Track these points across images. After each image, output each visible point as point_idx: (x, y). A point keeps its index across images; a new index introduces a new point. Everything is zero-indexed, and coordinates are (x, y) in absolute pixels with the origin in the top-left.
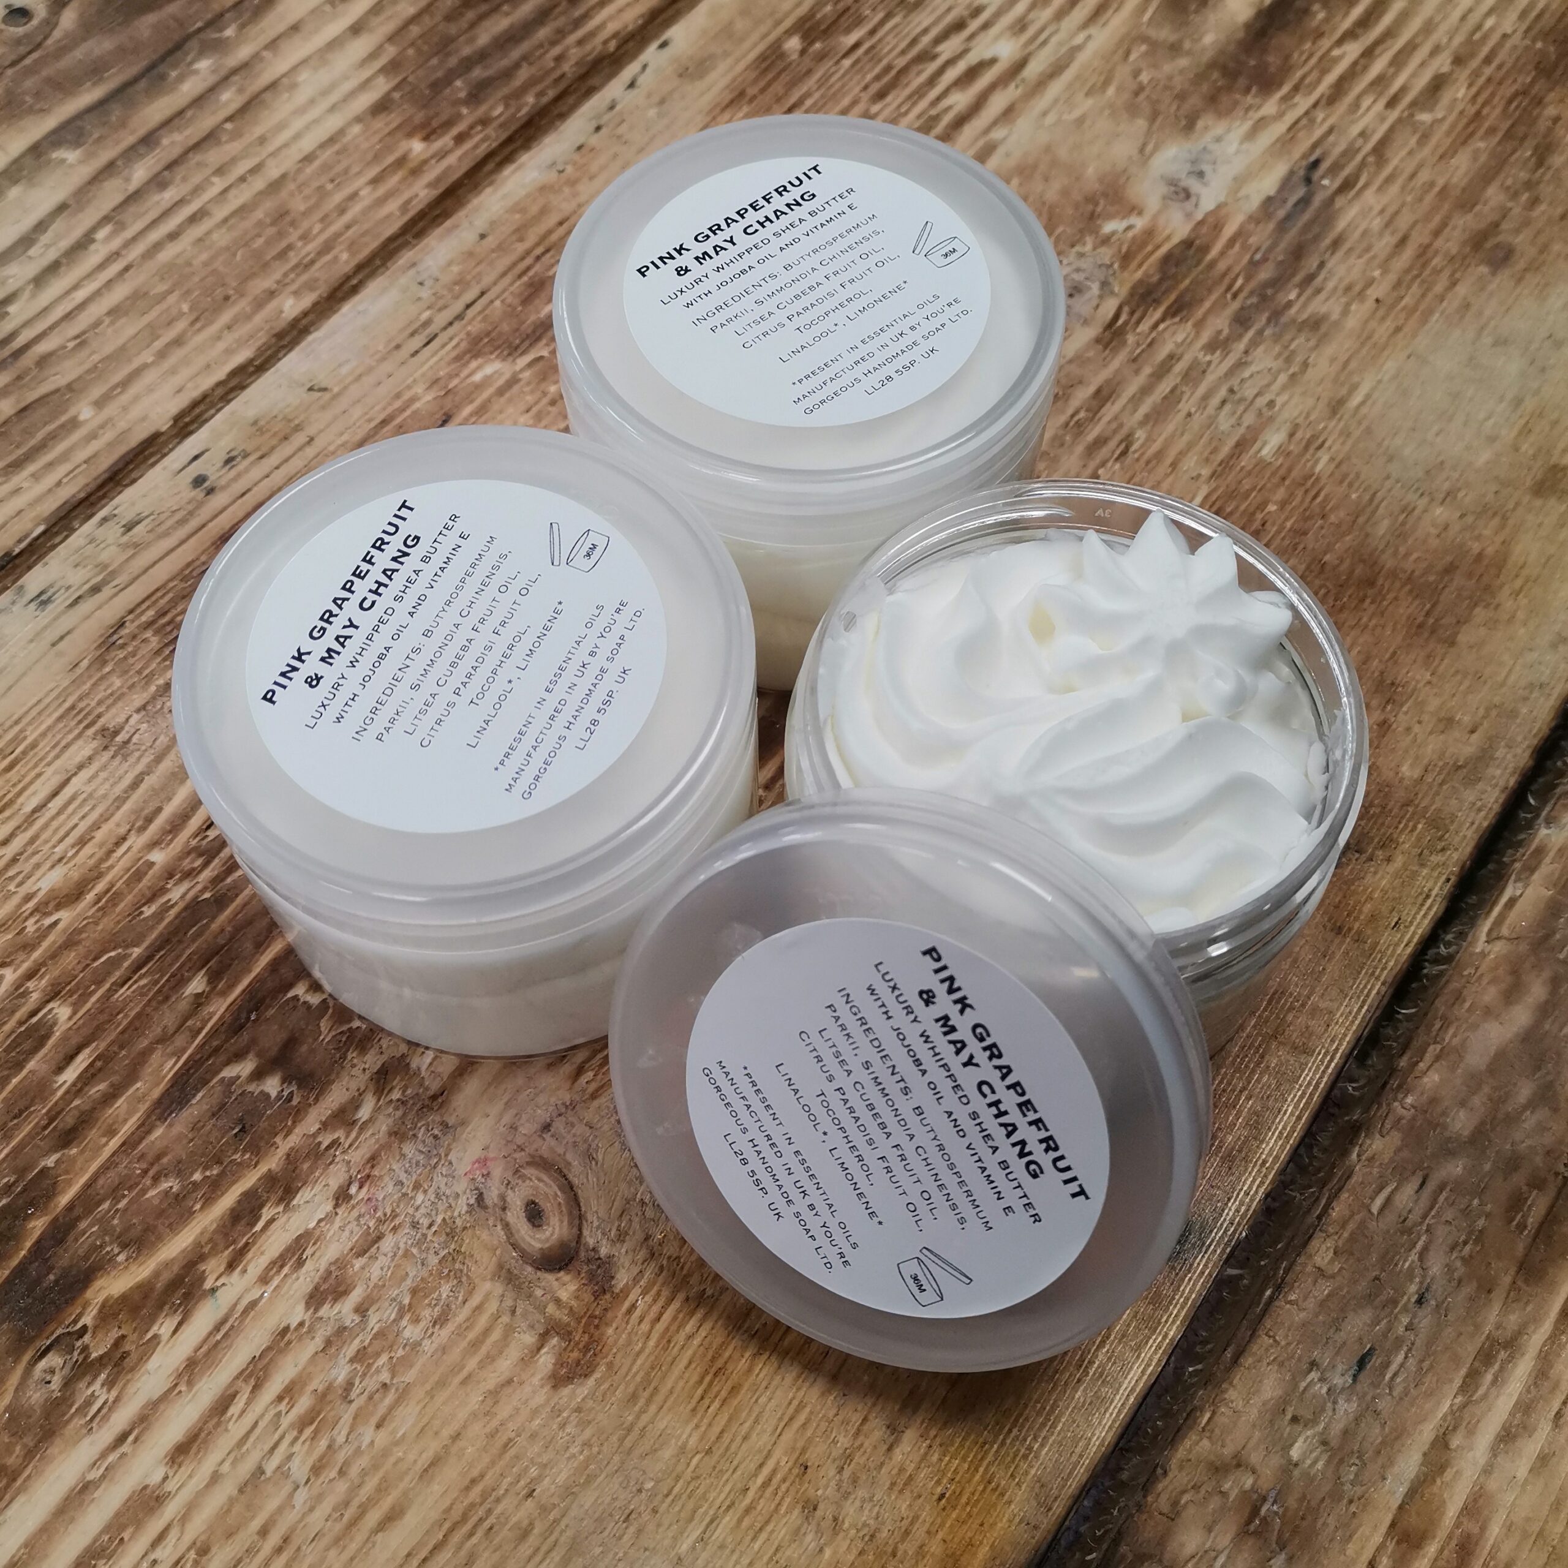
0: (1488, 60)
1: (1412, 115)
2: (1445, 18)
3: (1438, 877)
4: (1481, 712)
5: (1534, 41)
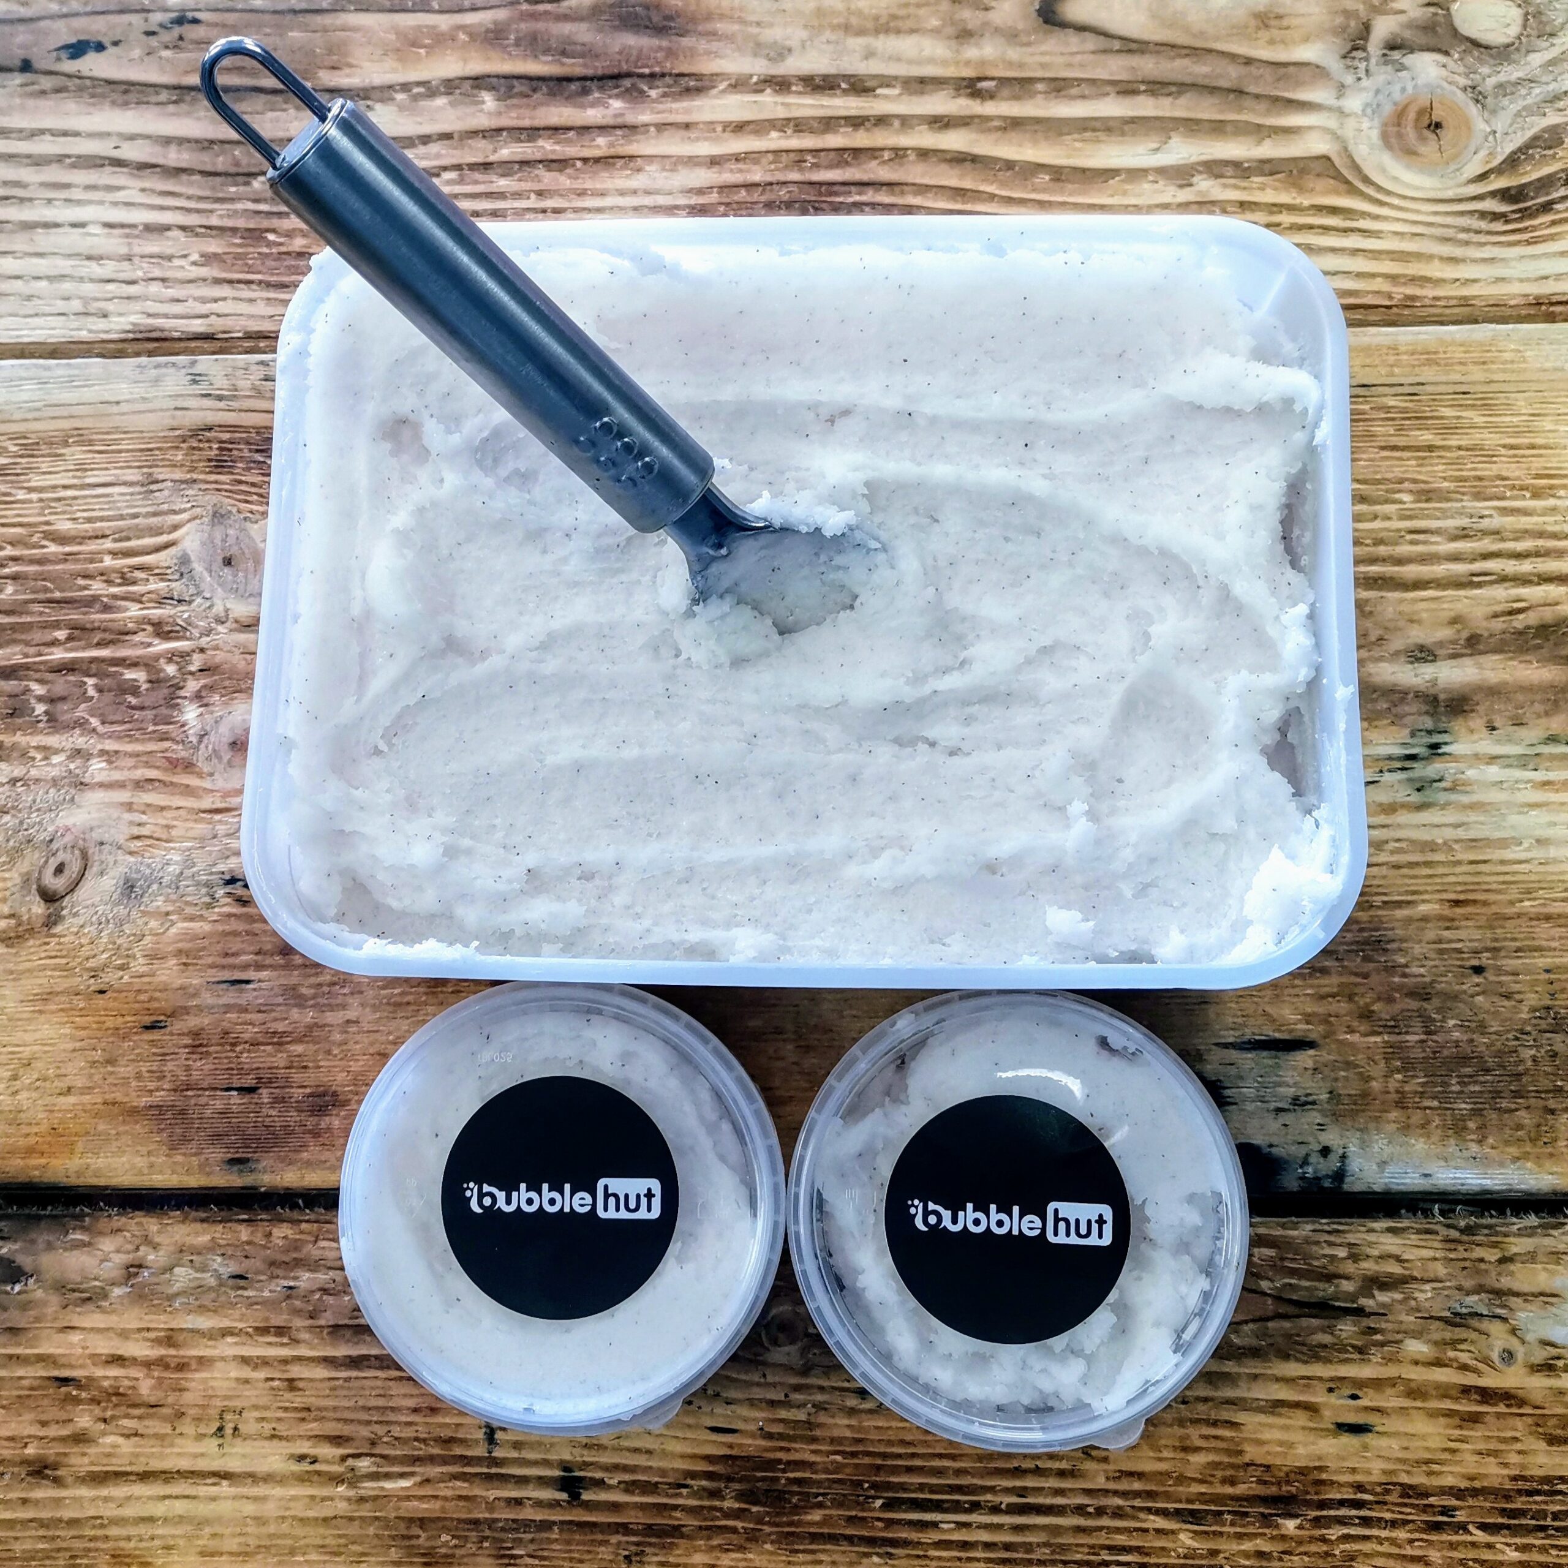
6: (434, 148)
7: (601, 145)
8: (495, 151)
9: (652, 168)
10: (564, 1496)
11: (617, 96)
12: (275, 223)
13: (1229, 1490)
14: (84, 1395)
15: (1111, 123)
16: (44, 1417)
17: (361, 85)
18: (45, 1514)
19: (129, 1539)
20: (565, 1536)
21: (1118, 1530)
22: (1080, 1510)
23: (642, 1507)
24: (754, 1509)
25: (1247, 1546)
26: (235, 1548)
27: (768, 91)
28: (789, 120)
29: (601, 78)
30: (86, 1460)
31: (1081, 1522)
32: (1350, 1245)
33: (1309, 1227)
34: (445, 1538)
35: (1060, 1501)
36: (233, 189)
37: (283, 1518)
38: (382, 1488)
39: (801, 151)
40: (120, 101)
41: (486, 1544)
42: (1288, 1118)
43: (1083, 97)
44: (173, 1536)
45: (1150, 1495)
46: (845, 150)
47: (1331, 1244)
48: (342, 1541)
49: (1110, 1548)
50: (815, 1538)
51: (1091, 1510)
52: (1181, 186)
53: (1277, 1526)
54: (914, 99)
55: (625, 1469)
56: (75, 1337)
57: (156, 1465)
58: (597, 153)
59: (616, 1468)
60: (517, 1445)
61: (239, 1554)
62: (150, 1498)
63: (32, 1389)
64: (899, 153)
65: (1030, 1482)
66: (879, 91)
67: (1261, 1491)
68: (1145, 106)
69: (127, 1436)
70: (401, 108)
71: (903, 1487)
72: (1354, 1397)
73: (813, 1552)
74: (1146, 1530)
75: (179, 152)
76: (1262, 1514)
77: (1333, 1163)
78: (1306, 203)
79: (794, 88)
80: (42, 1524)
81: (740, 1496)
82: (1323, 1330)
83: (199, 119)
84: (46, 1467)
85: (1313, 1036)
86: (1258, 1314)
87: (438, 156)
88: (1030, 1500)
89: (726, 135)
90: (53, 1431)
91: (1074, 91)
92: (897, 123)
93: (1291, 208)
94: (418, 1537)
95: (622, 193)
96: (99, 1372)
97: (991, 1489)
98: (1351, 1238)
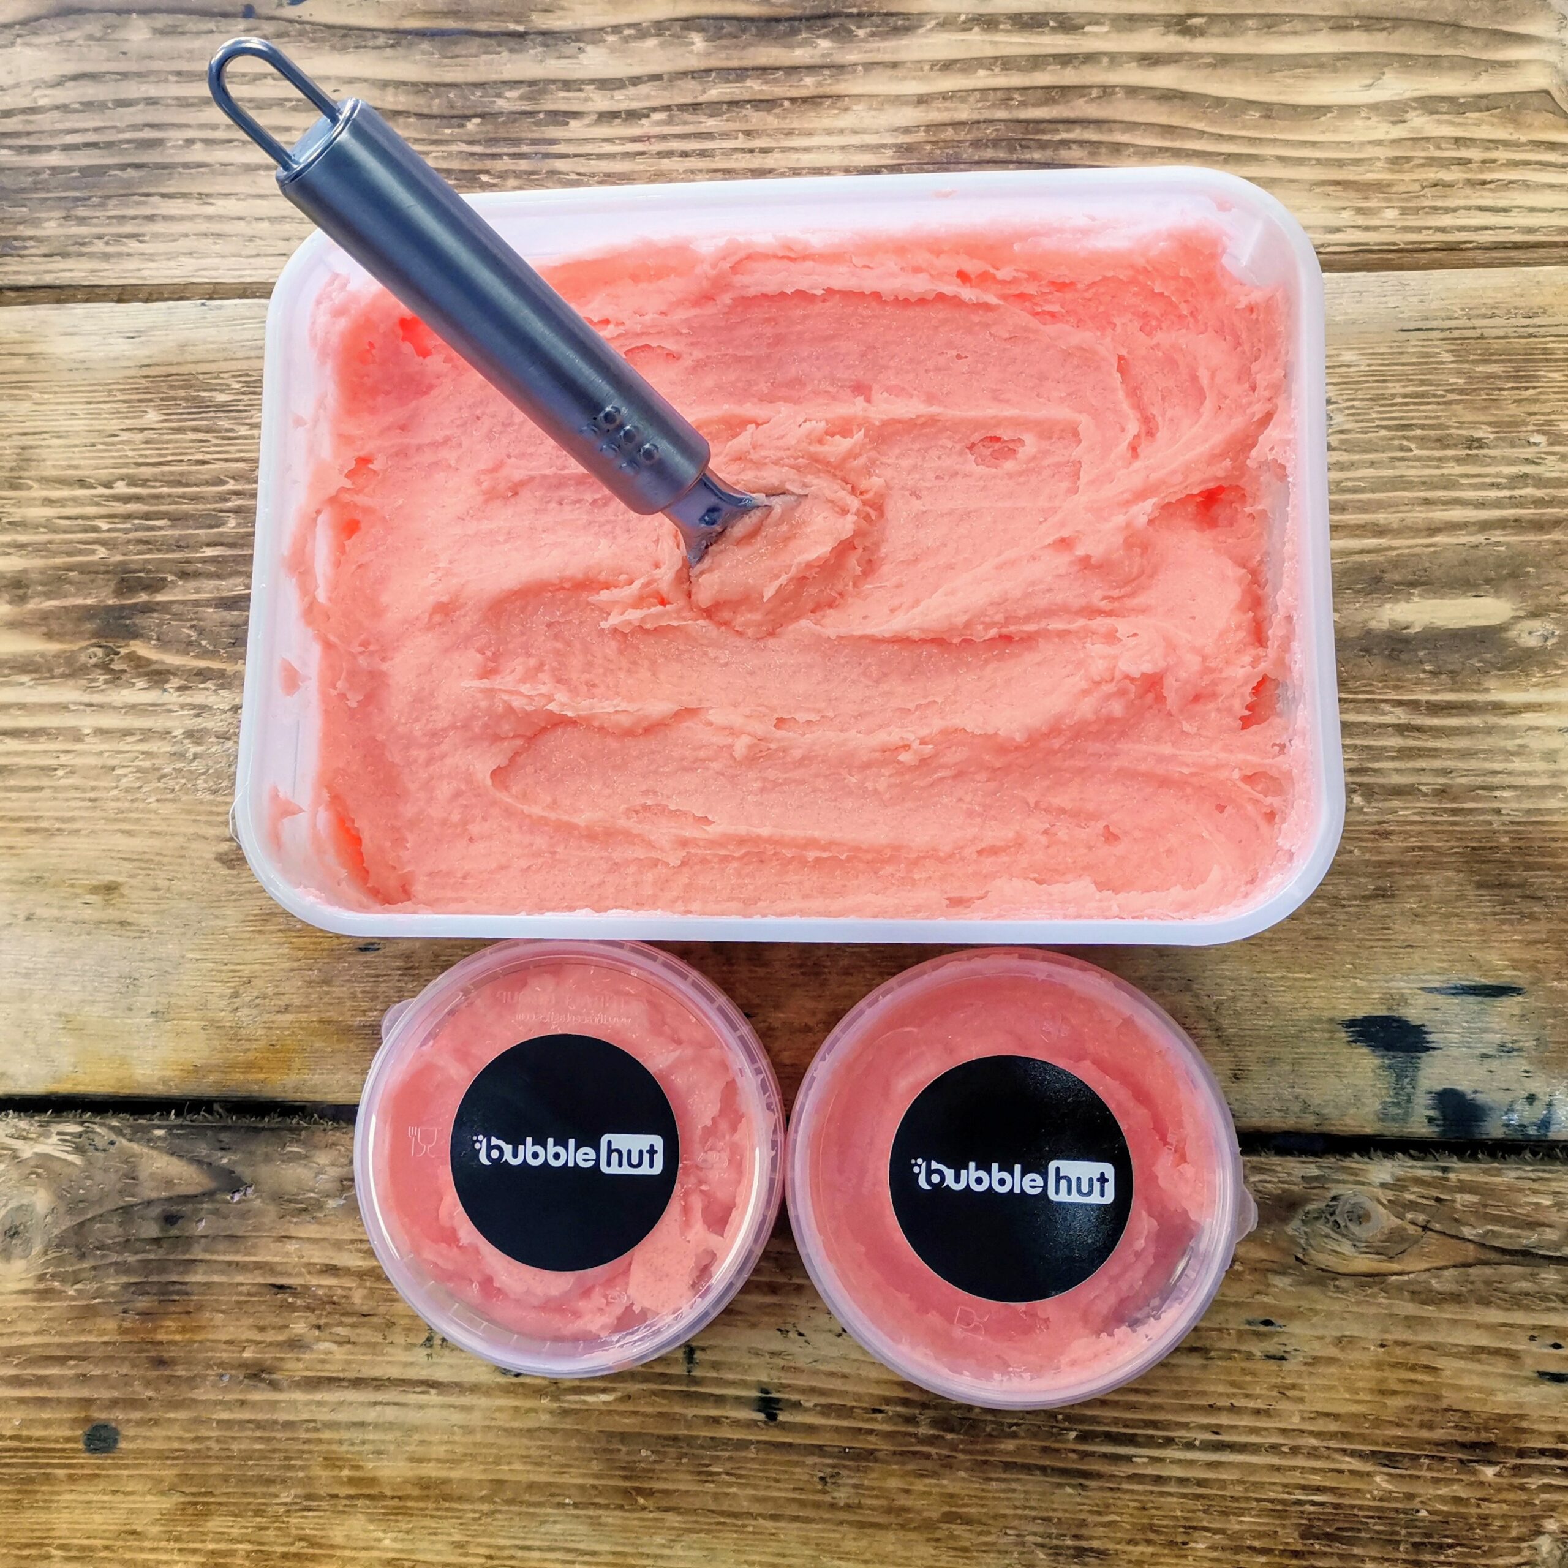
6: (644, 89)
7: (809, 84)
8: (704, 92)
9: (858, 107)
10: (761, 1416)
11: (825, 36)
12: (489, 164)
13: (1425, 1434)
14: (299, 1302)
15: (1324, 59)
16: (261, 1323)
17: (574, 28)
18: (260, 1416)
19: (340, 1442)
20: (762, 1455)
21: (1314, 1471)
22: (1274, 1448)
23: (837, 1430)
24: (949, 1436)
25: (1443, 1491)
26: (442, 1455)
27: (976, 29)
28: (996, 58)
29: (809, 19)
30: (301, 1365)
31: (1276, 1461)
32: (1556, 1193)
33: (1514, 1174)
34: (644, 1453)
35: (1253, 1439)
36: (448, 131)
37: (489, 1427)
38: (585, 1402)
39: (1009, 89)
40: (338, 46)
41: (684, 1460)
42: (1494, 1064)
43: (1295, 33)
44: (383, 1442)
45: (1345, 1436)
46: (1054, 87)
47: (1535, 1192)
48: (546, 1452)
49: (1304, 1488)
50: (1008, 1466)
51: (1285, 1449)
52: (1394, 123)
53: (1474, 1473)
54: (1124, 36)
55: (822, 1392)
56: (292, 1247)
57: (368, 1372)
58: (804, 93)
59: (813, 1391)
60: (715, 1366)
61: (447, 1461)
62: (362, 1404)
63: (249, 1294)
64: (1107, 91)
65: (1224, 1420)
66: (1087, 29)
67: (1458, 1436)
68: (1358, 42)
69: (340, 1343)
70: (613, 50)
71: (1095, 1420)
72: (1557, 1346)
73: (1004, 1480)
74: (1340, 1472)
75: (396, 95)
76: (1461, 1461)
77: (1538, 1112)
78: (1523, 139)
79: (1002, 27)
80: (259, 1425)
81: (935, 1423)
82: (1523, 1277)
83: (415, 62)
84: (263, 1371)
85: (1520, 983)
86: (1459, 1259)
87: (648, 97)
88: (1224, 1437)
89: (933, 74)
90: (270, 1336)
91: (1286, 27)
92: (1105, 60)
93: (1507, 144)
94: (619, 1450)
95: (829, 132)
96: (314, 1281)
97: (1186, 1426)
98: (1555, 1186)
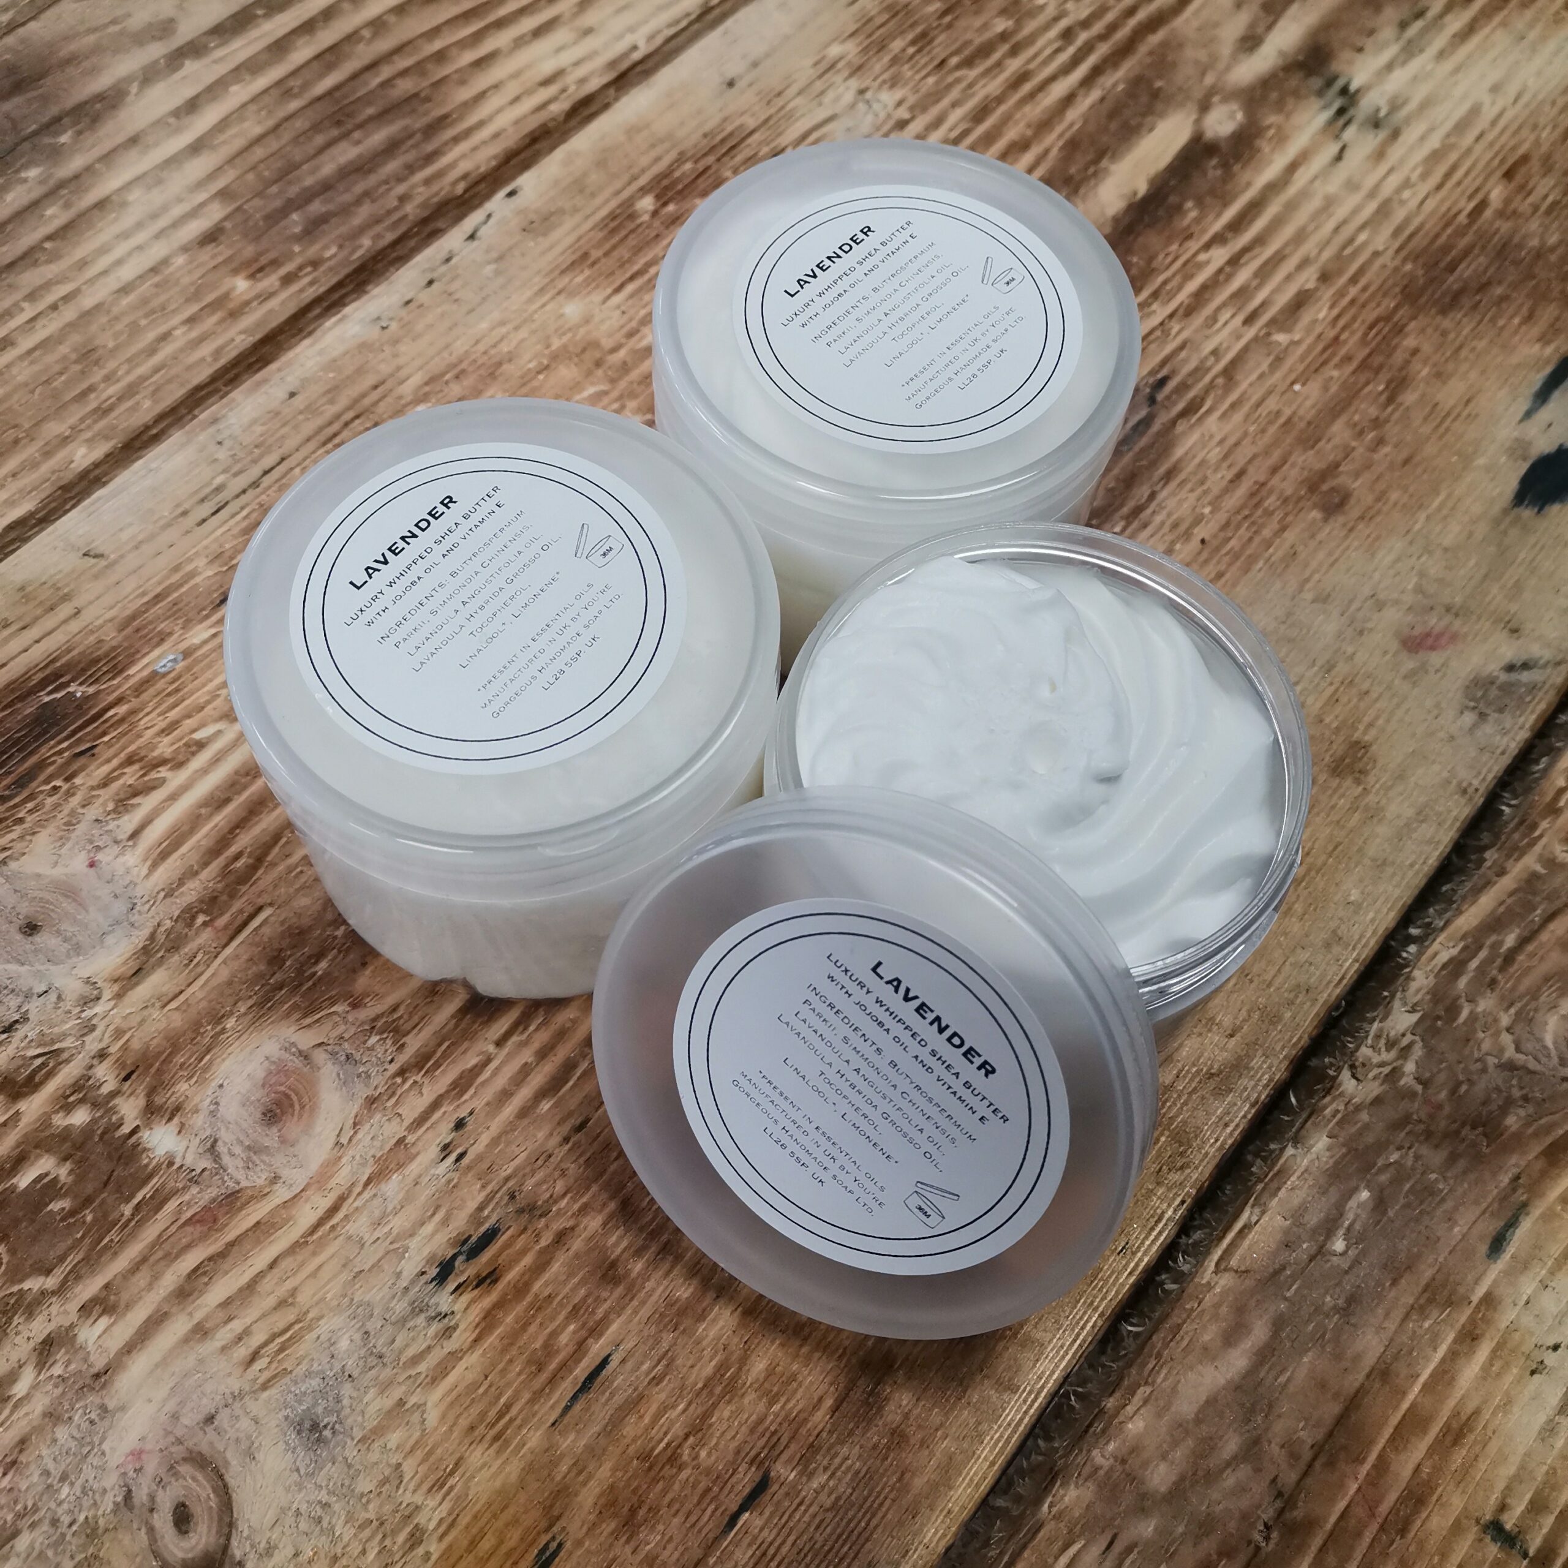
0: (1354, 280)
1: (1268, 334)
2: (1317, 228)
3: (1174, 1199)
4: (1244, 1013)
5: (1405, 261)
